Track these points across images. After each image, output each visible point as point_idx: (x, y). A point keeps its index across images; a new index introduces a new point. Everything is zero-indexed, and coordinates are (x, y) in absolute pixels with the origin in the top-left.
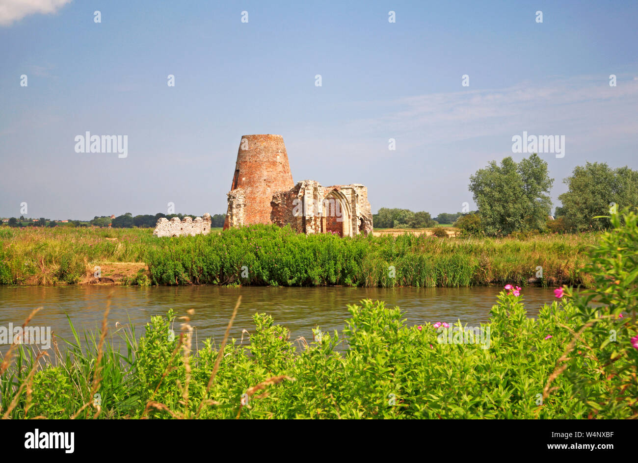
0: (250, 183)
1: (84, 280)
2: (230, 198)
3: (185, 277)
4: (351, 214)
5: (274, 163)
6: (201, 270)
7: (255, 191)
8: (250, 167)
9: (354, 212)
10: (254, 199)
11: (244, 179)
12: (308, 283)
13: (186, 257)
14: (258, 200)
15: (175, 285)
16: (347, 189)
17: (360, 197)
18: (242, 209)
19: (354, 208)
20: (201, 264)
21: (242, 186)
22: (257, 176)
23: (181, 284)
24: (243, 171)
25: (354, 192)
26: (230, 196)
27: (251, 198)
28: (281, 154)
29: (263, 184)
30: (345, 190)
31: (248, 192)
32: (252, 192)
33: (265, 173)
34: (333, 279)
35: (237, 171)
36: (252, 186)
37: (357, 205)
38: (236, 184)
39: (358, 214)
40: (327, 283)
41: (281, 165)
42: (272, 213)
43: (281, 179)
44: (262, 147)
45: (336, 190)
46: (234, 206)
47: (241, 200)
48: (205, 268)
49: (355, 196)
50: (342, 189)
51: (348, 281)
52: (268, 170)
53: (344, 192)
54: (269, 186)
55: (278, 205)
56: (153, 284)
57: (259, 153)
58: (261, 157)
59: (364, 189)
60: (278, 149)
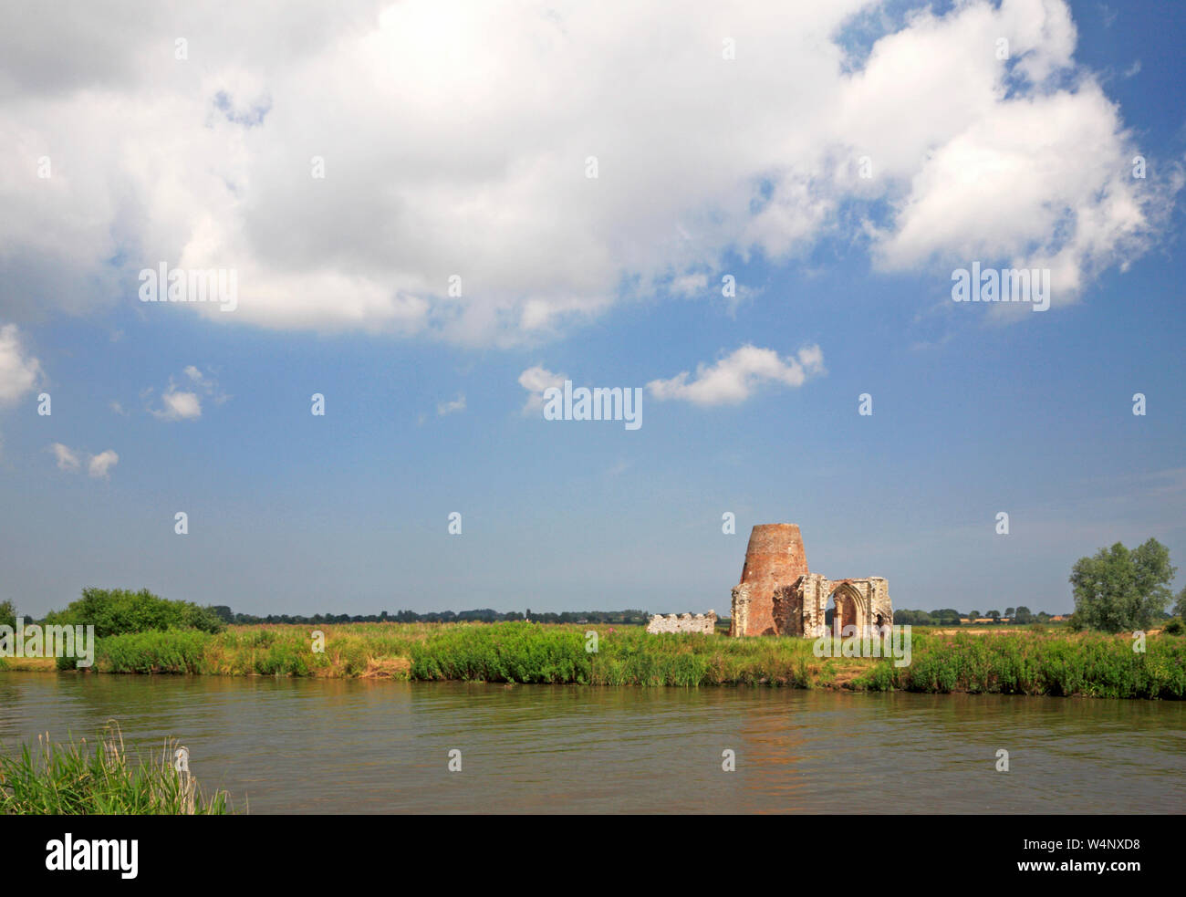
0: (757, 577)
1: (366, 674)
2: (735, 593)
3: (439, 673)
4: (866, 610)
5: (785, 555)
6: (452, 667)
7: (762, 585)
8: (758, 560)
9: (869, 608)
10: (760, 594)
11: (750, 573)
12: (541, 680)
13: (440, 654)
14: (764, 595)
15: (430, 680)
16: (861, 582)
17: (877, 591)
18: (745, 605)
19: (869, 603)
20: (452, 661)
21: (749, 580)
22: (764, 570)
23: (435, 679)
24: (750, 564)
25: (870, 586)
26: (734, 591)
27: (756, 594)
28: (793, 545)
29: (770, 578)
30: (859, 584)
31: (754, 587)
32: (758, 587)
33: (773, 566)
34: (566, 677)
35: (746, 564)
36: (758, 580)
37: (872, 600)
38: (744, 578)
39: (873, 610)
40: (559, 680)
41: (792, 558)
42: (775, 609)
43: (792, 572)
44: (771, 538)
45: (846, 584)
46: (737, 602)
47: (744, 595)
48: (455, 664)
49: (871, 590)
50: (855, 583)
51: (580, 679)
52: (778, 562)
53: (857, 586)
54: (777, 581)
55: (779, 601)
56: (412, 678)
57: (768, 544)
58: (769, 548)
59: (883, 583)
60: (790, 540)
